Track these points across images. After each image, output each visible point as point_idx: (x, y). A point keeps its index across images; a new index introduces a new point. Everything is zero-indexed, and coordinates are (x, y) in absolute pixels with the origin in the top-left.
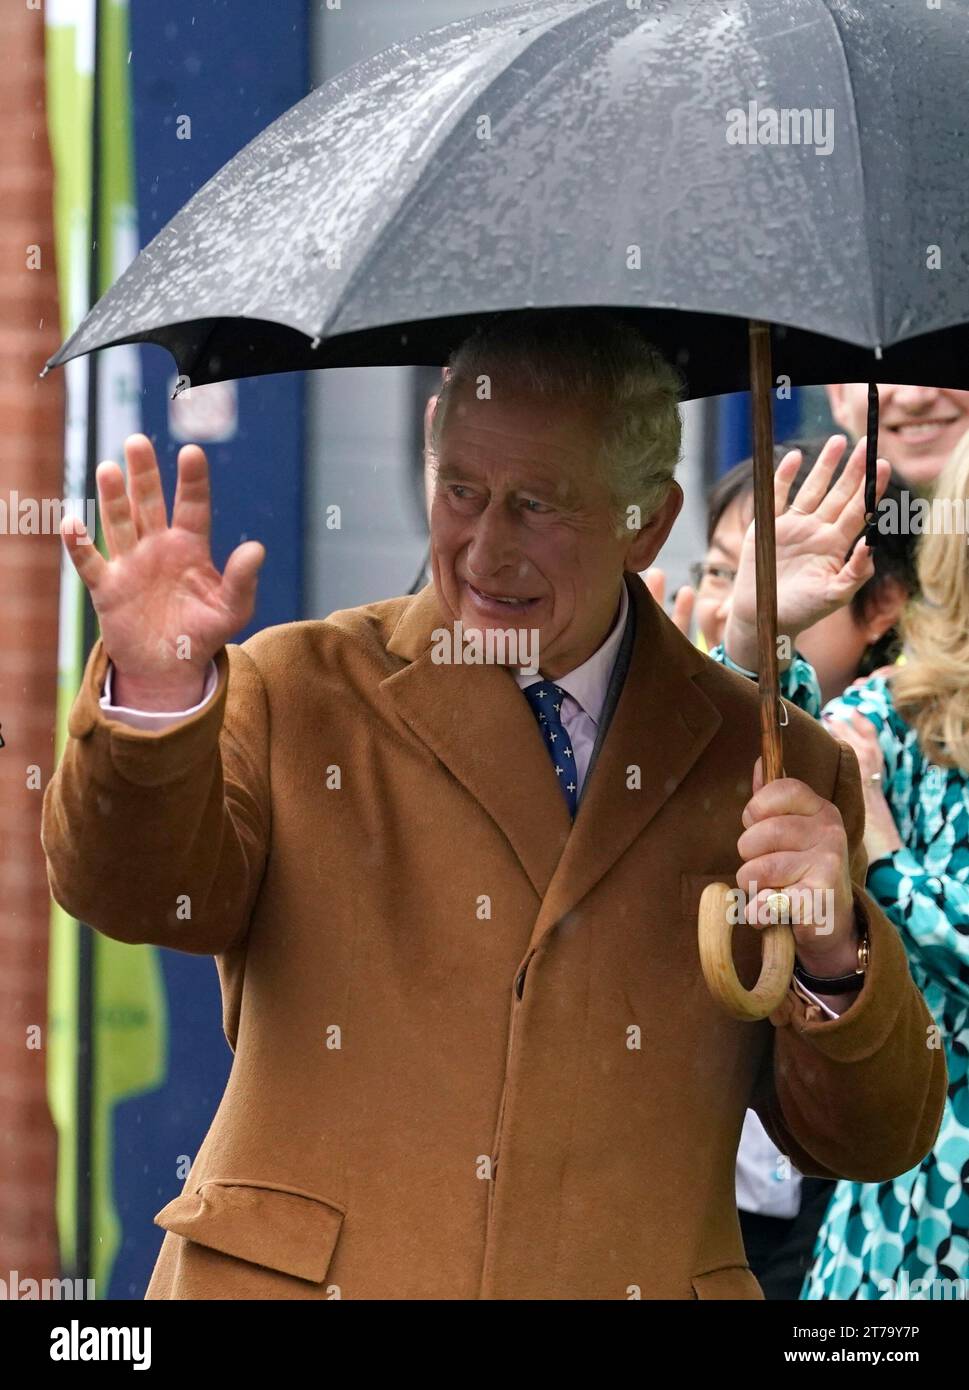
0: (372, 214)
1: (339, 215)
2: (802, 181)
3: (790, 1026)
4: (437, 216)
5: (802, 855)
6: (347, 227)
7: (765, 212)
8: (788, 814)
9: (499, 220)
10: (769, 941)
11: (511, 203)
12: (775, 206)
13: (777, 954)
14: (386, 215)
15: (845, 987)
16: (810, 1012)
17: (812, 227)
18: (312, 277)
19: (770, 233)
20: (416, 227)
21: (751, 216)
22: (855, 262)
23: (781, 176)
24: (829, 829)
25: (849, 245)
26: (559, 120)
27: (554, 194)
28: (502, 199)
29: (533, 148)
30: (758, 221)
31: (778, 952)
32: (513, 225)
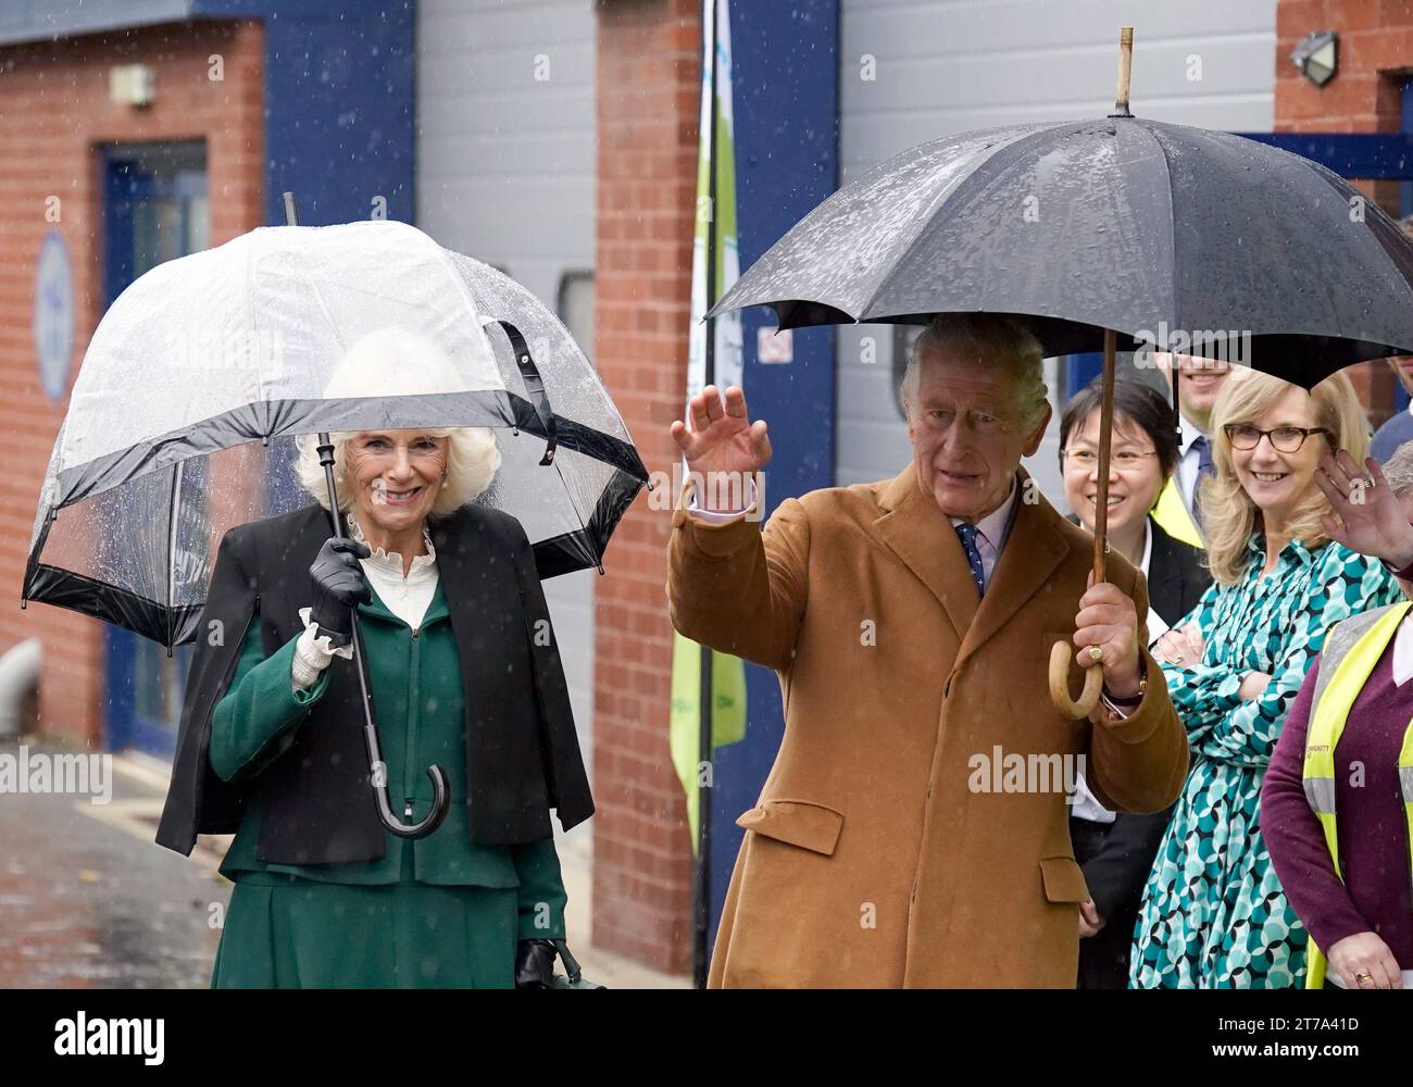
0: (895, 249)
1: (876, 247)
2: (1140, 249)
3: (1100, 722)
4: (931, 254)
5: (1111, 627)
6: (880, 255)
7: (1118, 266)
8: (1106, 603)
9: (967, 258)
10: (1089, 674)
11: (975, 249)
12: (1124, 263)
13: (1093, 681)
14: (903, 250)
15: (1132, 702)
16: (1111, 715)
17: (1144, 277)
18: (857, 283)
19: (1119, 278)
20: (919, 259)
21: (1110, 267)
22: (1166, 299)
23: (1129, 246)
25: (1164, 289)
26: (1005, 203)
27: (999, 246)
28: (969, 247)
29: (989, 217)
30: (1114, 270)
32: (975, 262)
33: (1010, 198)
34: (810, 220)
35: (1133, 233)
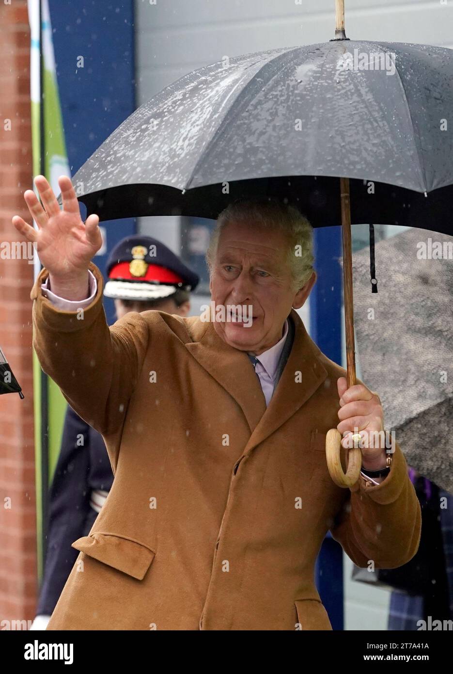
0: (200, 140)
1: (184, 140)
2: (386, 124)
3: (359, 491)
4: (230, 139)
5: (366, 417)
6: (189, 145)
7: (371, 137)
8: (359, 400)
9: (257, 141)
10: (351, 455)
11: (262, 133)
12: (375, 134)
13: (355, 460)
14: (209, 138)
15: (382, 473)
17: (392, 143)
19: (374, 145)
20: (222, 144)
21: (366, 138)
22: (411, 156)
23: (376, 121)
24: (377, 406)
25: (409, 150)
26: (278, 99)
27: (280, 129)
28: (258, 132)
29: (268, 110)
30: (368, 140)
31: (355, 459)
32: (264, 142)
33: (282, 96)
34: (122, 130)
35: (379, 113)
